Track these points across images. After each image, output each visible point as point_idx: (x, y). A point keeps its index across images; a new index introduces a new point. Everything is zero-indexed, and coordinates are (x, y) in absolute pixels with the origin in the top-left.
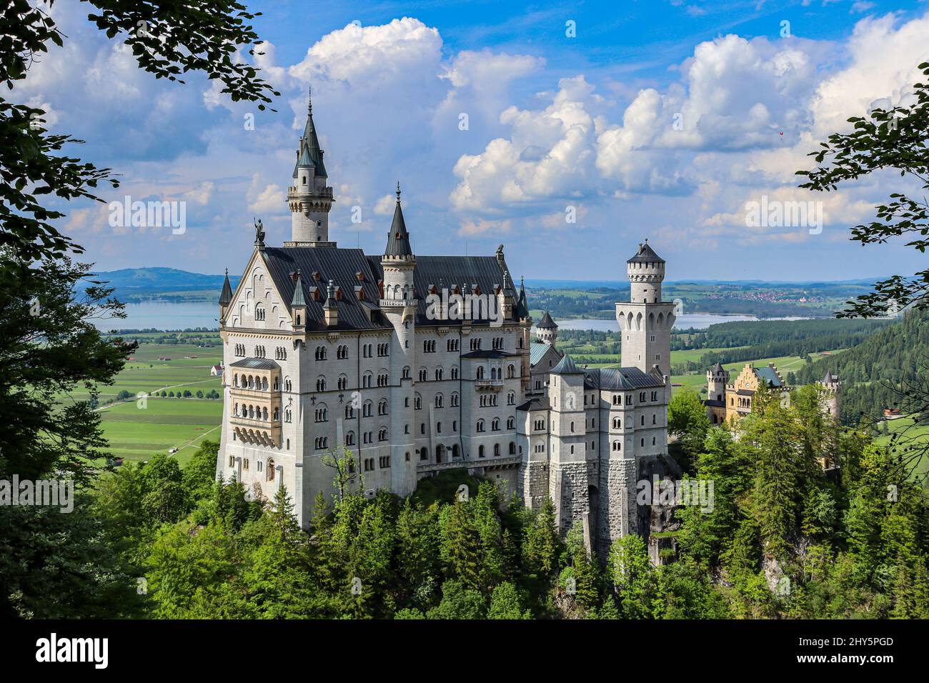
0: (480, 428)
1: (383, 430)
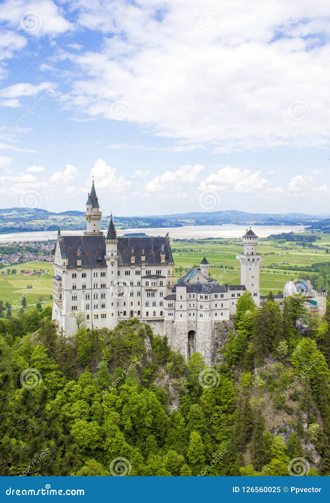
0: (147, 304)
1: (103, 304)
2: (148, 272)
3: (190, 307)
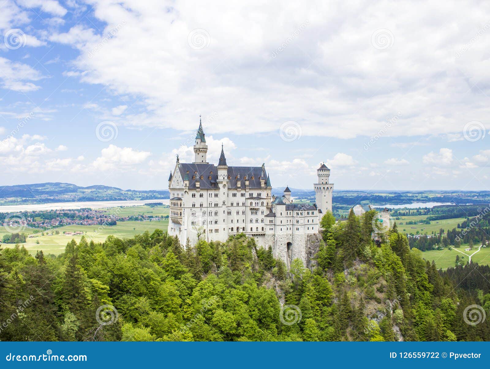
0: (251, 221)
1: (216, 220)
2: (251, 195)
3: (287, 223)
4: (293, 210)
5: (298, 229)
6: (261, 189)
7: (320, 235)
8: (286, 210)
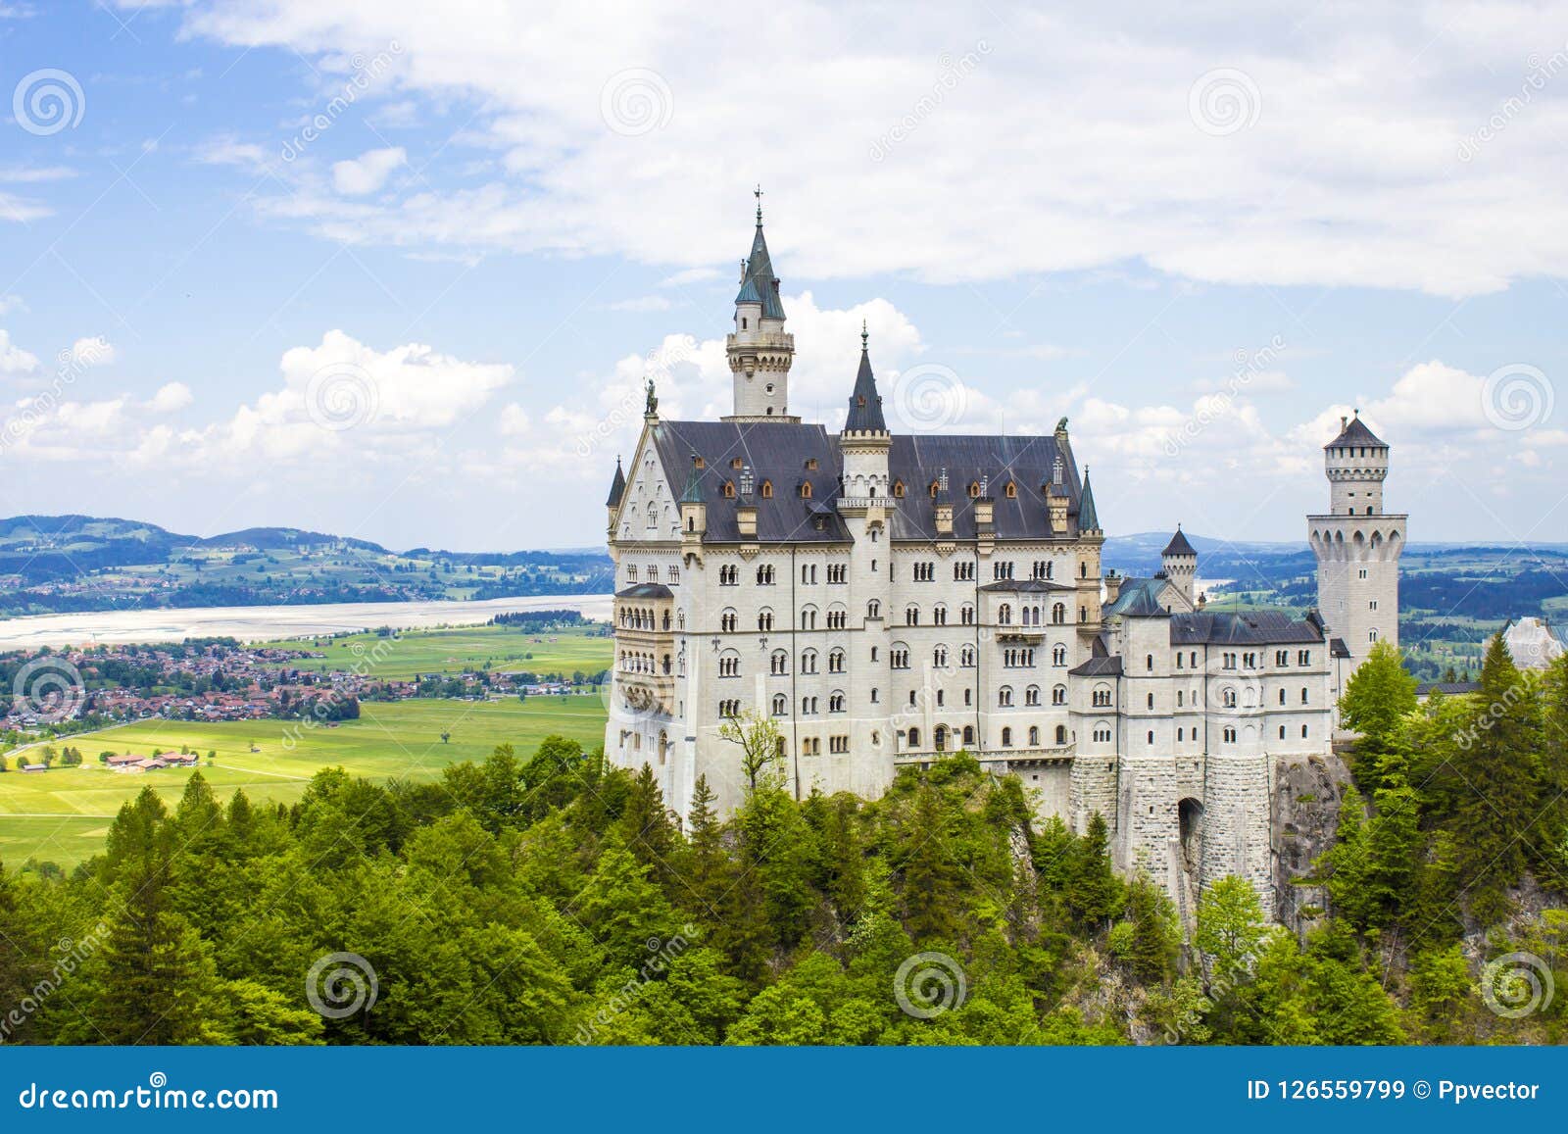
0: (1005, 698)
1: (837, 695)
2: (1003, 570)
3: (1180, 705)
4: (1206, 645)
5: (1230, 736)
6: (1051, 543)
7: (1341, 764)
8: (1173, 644)
